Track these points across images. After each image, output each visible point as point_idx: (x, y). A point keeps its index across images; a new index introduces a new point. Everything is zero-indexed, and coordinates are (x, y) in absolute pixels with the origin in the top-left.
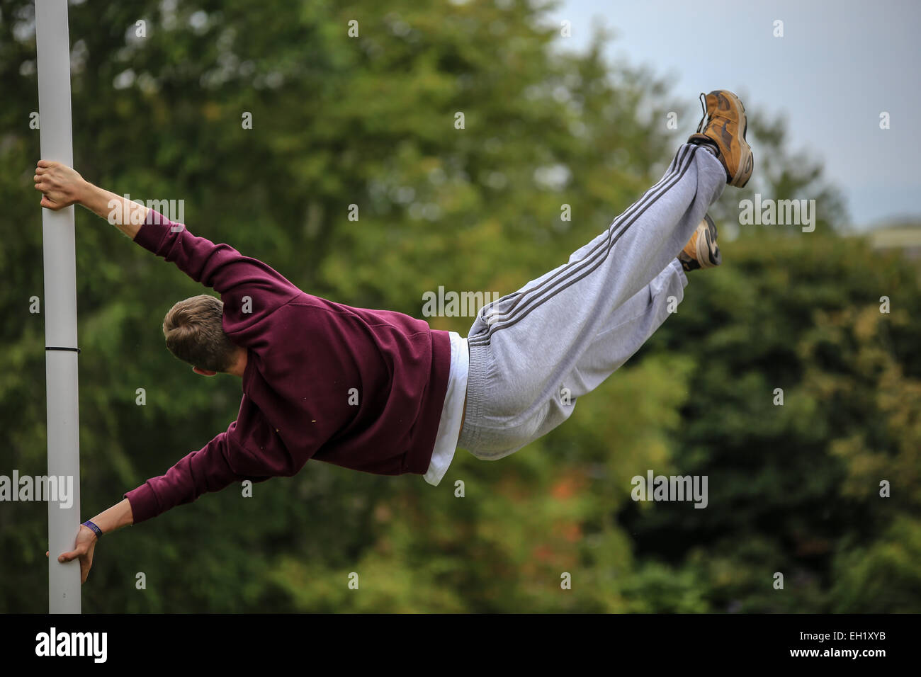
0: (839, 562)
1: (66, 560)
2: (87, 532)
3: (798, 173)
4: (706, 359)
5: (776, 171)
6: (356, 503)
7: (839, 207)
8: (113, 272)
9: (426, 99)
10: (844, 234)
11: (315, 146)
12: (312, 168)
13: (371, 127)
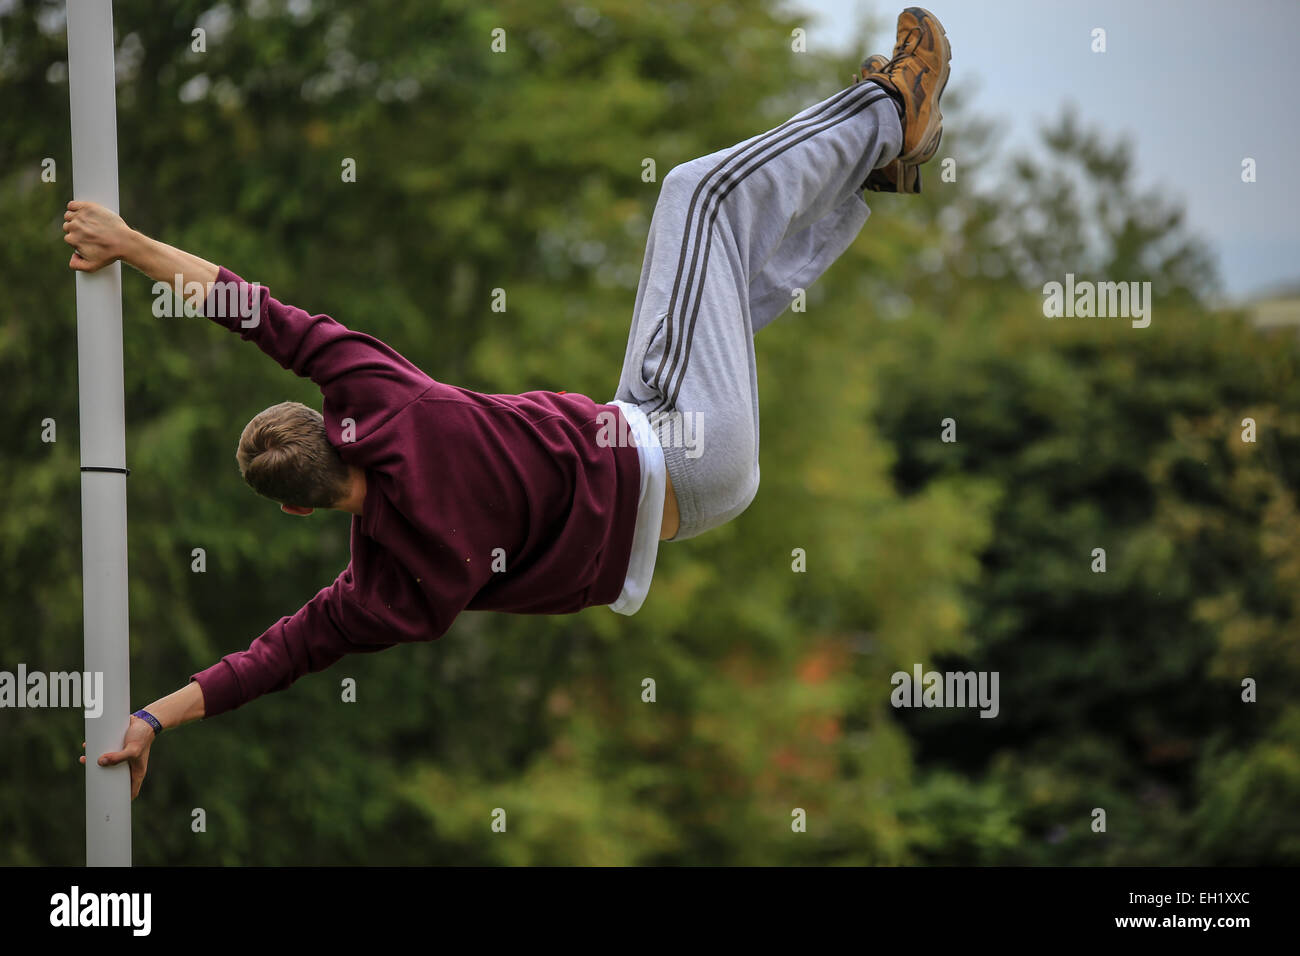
0: (1206, 771)
1: (110, 763)
2: (141, 726)
3: (1148, 220)
4: (1017, 484)
5: (1118, 218)
6: (523, 689)
7: (1207, 269)
8: (178, 364)
9: (622, 117)
10: (1214, 306)
11: (466, 184)
12: (461, 215)
13: (545, 155)
